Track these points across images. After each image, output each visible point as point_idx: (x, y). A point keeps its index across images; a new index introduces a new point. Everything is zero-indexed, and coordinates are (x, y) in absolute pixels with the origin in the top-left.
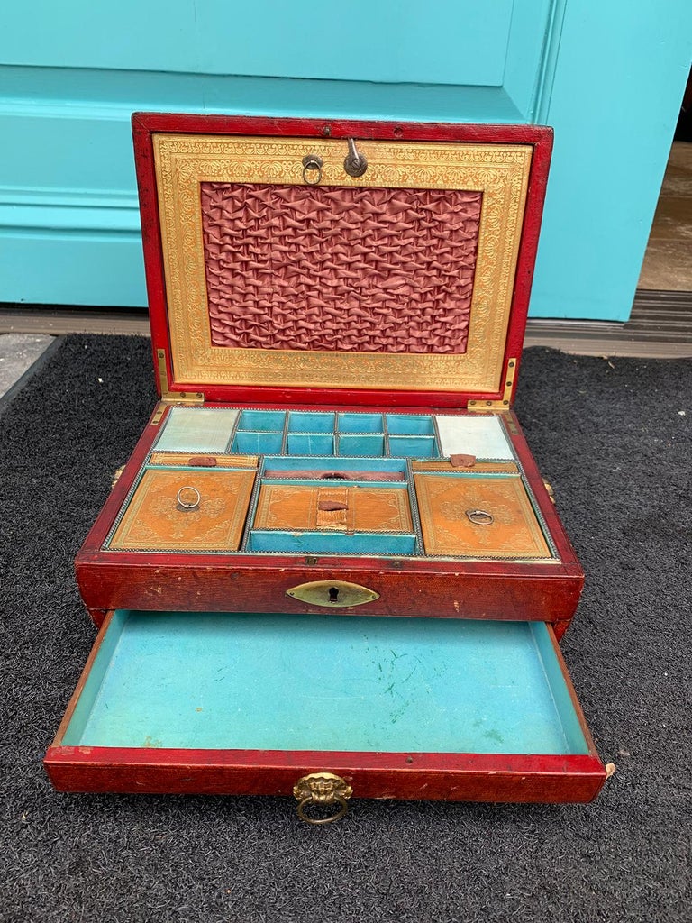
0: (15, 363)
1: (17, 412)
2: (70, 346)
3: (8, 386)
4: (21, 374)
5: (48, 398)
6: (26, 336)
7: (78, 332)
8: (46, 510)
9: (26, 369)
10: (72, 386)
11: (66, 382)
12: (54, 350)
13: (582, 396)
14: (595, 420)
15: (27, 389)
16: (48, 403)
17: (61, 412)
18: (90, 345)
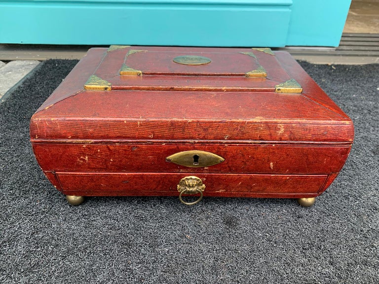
0: (17, 74)
1: (15, 97)
2: (48, 65)
3: (12, 85)
4: (20, 79)
5: (33, 90)
6: (25, 62)
7: (53, 59)
8: (27, 152)
9: (23, 77)
10: (47, 84)
11: (45, 82)
12: (39, 67)
13: (324, 82)
14: (335, 93)
15: (22, 86)
16: (34, 93)
17: (41, 97)
18: (59, 64)
